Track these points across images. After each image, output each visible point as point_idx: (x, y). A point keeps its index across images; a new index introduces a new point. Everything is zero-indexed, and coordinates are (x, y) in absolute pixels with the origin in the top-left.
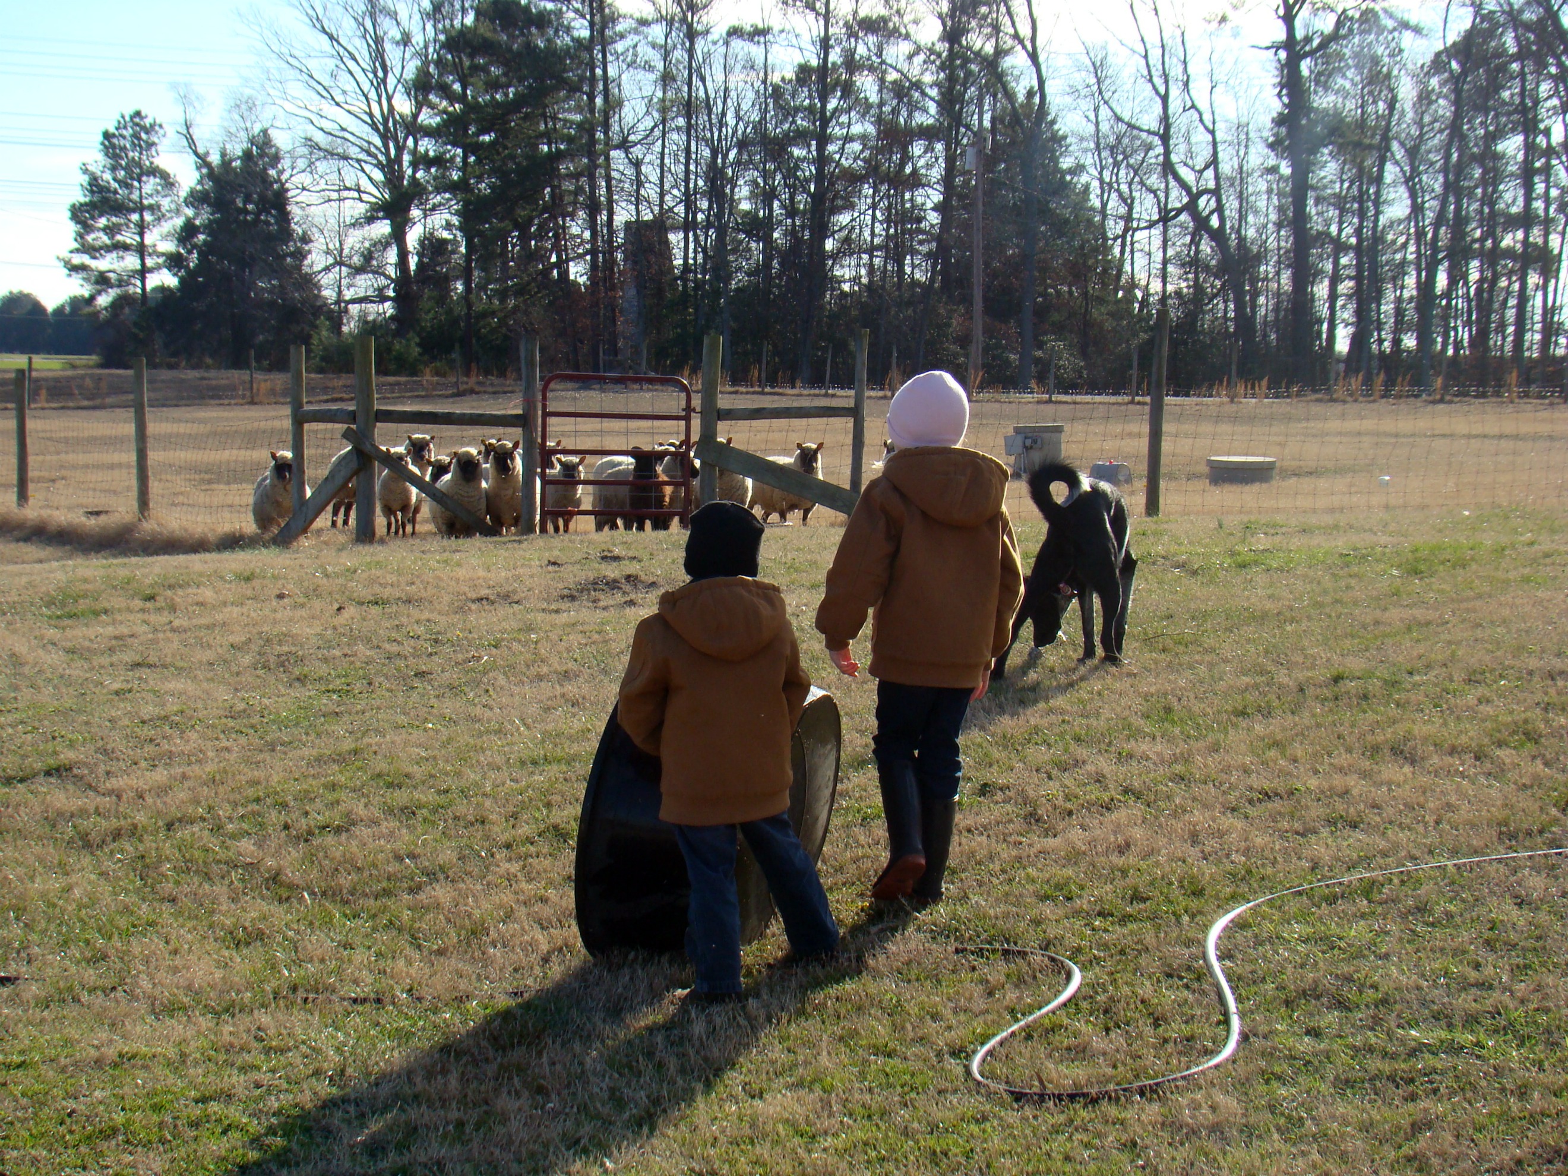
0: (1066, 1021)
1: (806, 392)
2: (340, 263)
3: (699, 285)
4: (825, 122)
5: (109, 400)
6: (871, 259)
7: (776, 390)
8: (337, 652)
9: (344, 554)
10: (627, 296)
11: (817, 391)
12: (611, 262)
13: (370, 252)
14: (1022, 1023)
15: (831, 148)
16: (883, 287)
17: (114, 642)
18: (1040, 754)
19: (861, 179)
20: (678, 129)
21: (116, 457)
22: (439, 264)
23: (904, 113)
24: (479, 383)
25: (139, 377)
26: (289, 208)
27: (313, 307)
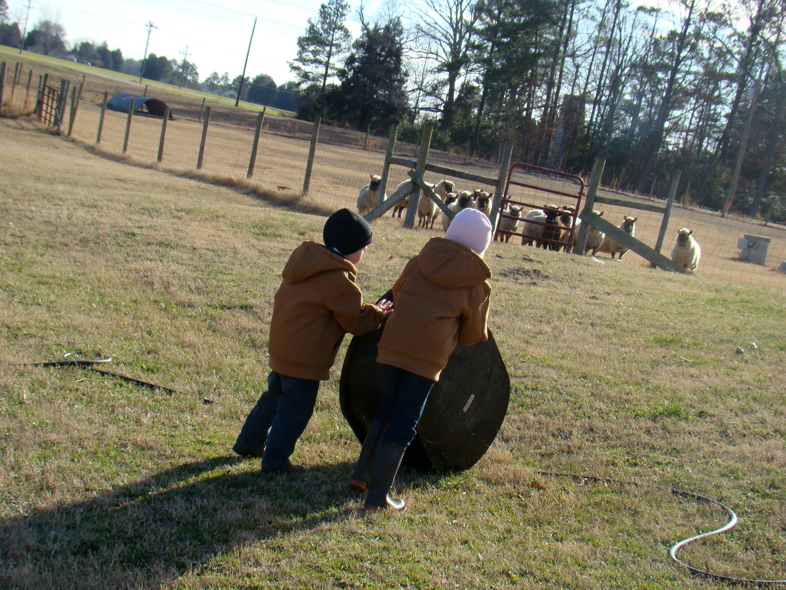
0: (725, 540)
1: (639, 196)
2: (420, 89)
3: (596, 133)
4: (678, 62)
5: (297, 135)
6: (687, 135)
7: (624, 192)
8: (386, 278)
9: (398, 231)
10: (558, 131)
11: (645, 197)
12: (553, 113)
13: (436, 86)
14: (702, 536)
15: (678, 76)
16: (690, 151)
17: (281, 251)
18: (733, 403)
19: (691, 95)
20: (602, 52)
21: (297, 163)
22: (468, 98)
23: (720, 65)
24: (476, 161)
25: (316, 127)
26: (402, 58)
27: (403, 108)
